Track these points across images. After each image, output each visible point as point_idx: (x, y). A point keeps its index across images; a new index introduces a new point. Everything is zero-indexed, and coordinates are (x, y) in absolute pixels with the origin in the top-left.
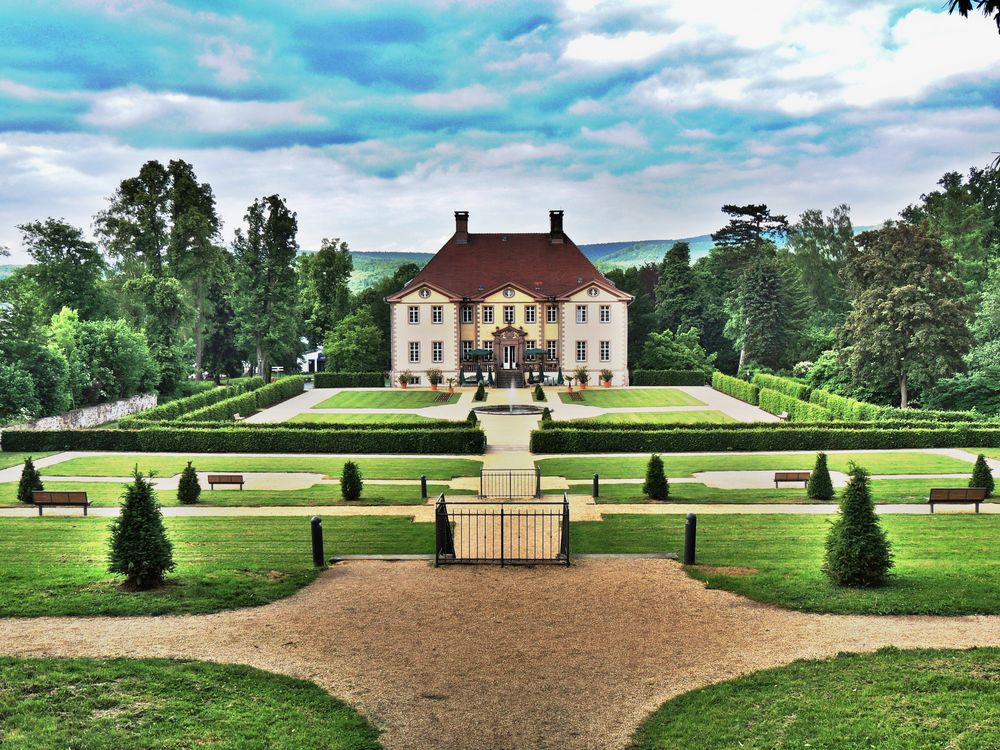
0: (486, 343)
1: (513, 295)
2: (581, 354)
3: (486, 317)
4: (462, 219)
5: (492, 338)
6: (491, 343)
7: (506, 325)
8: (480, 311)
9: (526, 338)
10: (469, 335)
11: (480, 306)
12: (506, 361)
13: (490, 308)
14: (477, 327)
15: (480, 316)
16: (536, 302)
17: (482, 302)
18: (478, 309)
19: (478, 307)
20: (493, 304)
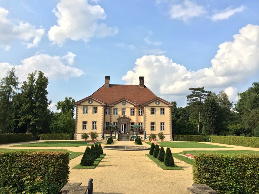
0: (115, 123)
1: (125, 104)
2: (153, 128)
3: (115, 112)
4: (107, 78)
5: (117, 121)
6: (116, 123)
7: (123, 116)
9: (131, 121)
10: (108, 120)
12: (122, 130)
14: (111, 116)
15: (112, 112)
16: (135, 107)
17: (114, 107)
18: (112, 109)
19: (112, 108)
20: (118, 108)
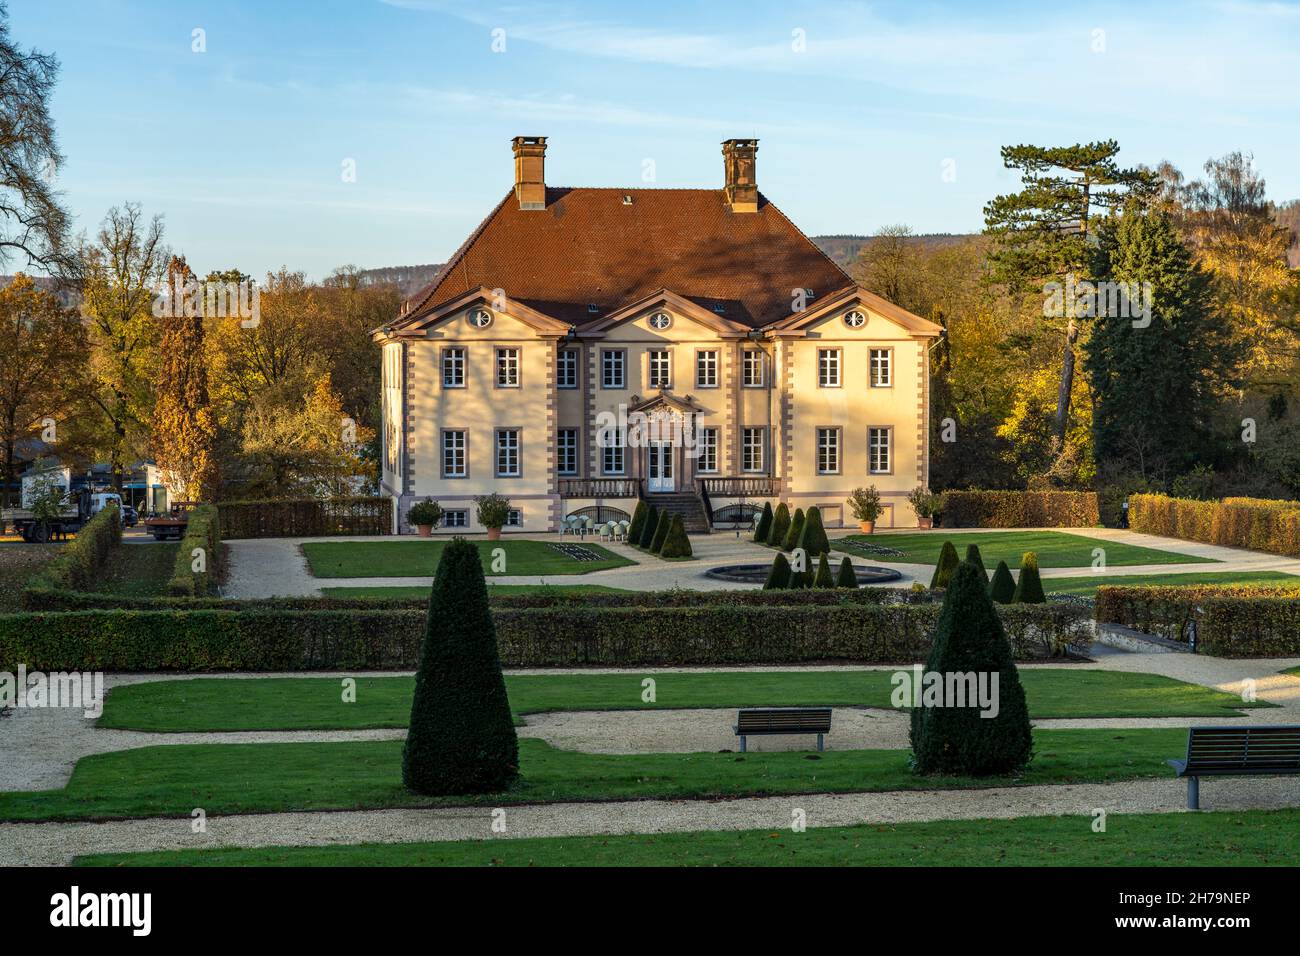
1: (667, 323)
2: (826, 458)
3: (608, 373)
4: (530, 149)
7: (655, 393)
8: (596, 360)
10: (570, 416)
11: (596, 349)
12: (655, 474)
13: (618, 355)
14: (588, 397)
16: (721, 339)
17: (599, 339)
18: (593, 355)
19: (592, 350)
20: (623, 345)
